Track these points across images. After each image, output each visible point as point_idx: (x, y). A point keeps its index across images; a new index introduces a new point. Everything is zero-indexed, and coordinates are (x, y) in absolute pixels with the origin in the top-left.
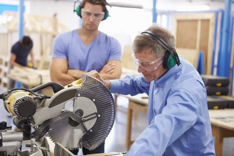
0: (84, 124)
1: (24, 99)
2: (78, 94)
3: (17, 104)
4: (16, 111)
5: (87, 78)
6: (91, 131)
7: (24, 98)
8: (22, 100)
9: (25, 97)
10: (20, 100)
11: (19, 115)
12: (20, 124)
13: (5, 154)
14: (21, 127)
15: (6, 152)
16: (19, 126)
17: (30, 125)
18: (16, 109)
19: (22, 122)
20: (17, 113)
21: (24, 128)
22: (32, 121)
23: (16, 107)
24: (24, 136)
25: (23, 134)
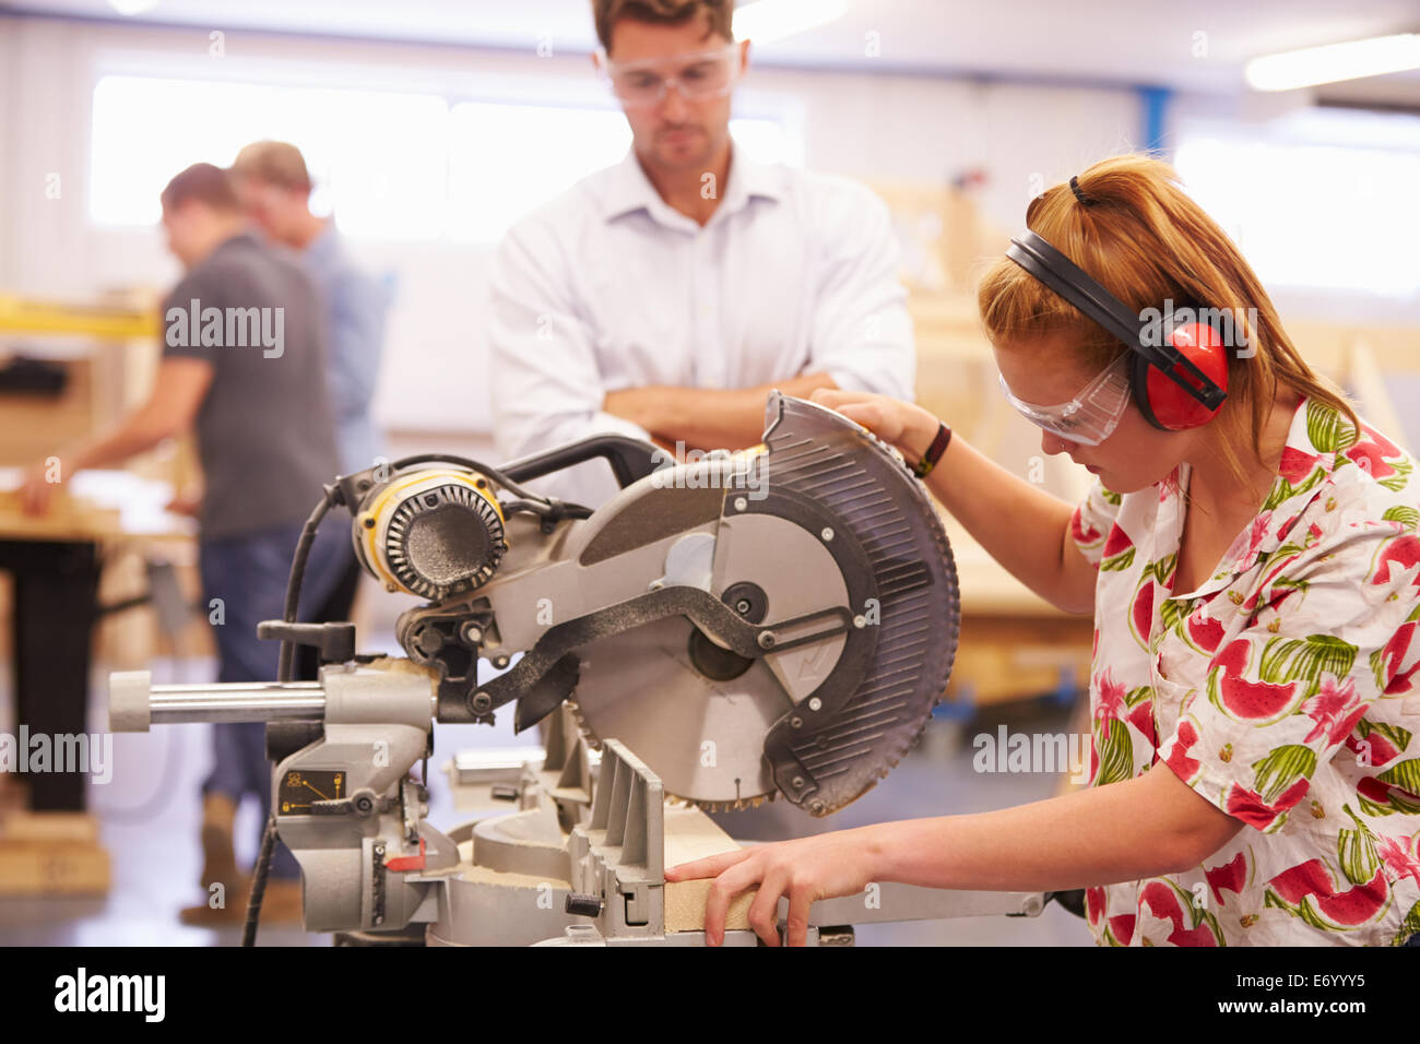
0: (772, 667)
1: (435, 495)
3: (399, 521)
4: (392, 552)
5: (782, 409)
6: (816, 704)
7: (439, 493)
8: (425, 498)
9: (442, 489)
10: (417, 501)
11: (407, 576)
12: (417, 634)
13: (338, 787)
14: (422, 648)
15: (344, 774)
16: (413, 646)
17: (468, 639)
18: (391, 543)
19: (430, 622)
20: (400, 565)
21: (438, 655)
22: (482, 623)
23: (393, 534)
24: (440, 700)
25: (435, 690)
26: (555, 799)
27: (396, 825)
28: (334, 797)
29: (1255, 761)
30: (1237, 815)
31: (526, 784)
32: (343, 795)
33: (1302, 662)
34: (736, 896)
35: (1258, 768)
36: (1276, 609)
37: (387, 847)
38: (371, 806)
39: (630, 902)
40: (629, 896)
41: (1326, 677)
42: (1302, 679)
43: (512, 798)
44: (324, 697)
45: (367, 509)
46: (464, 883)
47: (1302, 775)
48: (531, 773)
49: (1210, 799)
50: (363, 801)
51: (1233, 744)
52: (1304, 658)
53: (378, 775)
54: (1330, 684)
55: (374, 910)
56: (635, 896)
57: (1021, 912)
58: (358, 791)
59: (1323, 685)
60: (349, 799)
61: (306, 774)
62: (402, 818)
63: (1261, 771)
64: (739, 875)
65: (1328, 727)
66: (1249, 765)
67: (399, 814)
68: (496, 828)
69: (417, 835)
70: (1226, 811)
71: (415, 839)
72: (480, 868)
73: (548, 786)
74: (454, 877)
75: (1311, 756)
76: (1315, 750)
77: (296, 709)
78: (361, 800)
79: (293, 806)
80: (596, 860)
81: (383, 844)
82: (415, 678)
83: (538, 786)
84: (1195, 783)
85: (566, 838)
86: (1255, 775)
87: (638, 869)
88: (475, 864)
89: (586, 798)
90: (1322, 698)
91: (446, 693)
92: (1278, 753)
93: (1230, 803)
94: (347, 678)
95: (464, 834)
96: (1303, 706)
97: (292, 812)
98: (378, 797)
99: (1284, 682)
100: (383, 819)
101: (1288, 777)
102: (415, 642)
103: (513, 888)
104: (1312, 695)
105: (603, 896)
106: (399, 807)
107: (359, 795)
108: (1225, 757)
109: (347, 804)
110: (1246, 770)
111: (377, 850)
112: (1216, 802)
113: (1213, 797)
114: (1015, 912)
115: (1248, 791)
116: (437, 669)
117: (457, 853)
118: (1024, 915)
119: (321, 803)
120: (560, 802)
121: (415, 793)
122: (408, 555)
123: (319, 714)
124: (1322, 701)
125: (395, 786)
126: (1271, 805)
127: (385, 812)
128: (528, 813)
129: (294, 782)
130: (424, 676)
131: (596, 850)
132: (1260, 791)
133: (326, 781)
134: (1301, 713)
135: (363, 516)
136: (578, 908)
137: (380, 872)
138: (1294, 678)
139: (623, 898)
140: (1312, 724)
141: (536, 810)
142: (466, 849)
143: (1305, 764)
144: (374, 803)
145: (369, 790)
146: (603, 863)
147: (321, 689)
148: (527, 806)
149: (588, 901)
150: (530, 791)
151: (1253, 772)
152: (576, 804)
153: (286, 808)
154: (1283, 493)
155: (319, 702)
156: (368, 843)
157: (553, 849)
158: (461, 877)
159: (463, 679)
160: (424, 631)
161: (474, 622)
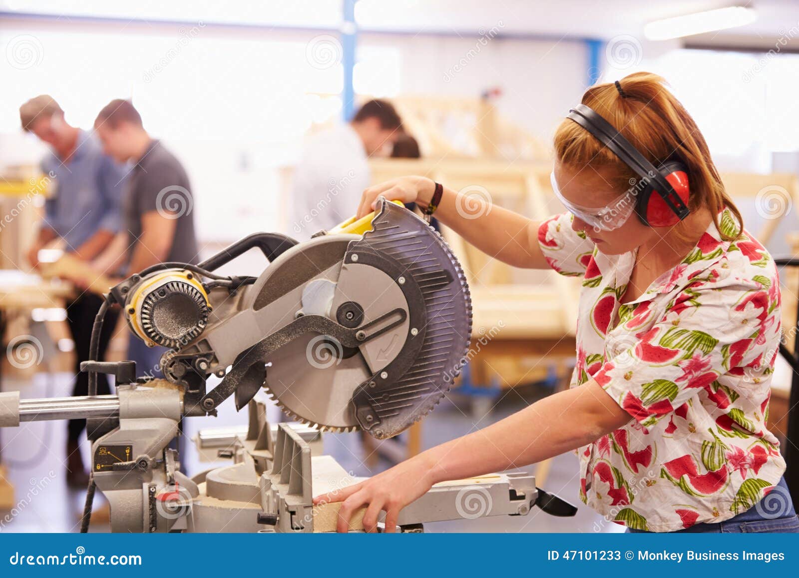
0: (362, 351)
1: (163, 290)
2: (353, 253)
3: (146, 308)
4: (146, 326)
5: (384, 207)
6: (384, 375)
7: (165, 287)
8: (159, 292)
9: (167, 285)
10: (154, 295)
11: (157, 338)
12: (171, 366)
13: (128, 455)
14: (174, 374)
15: (131, 447)
16: (169, 373)
17: (200, 368)
18: (145, 321)
19: (178, 359)
20: (152, 332)
21: (183, 378)
22: (208, 359)
23: (144, 316)
24: (185, 403)
25: (182, 398)
26: (253, 457)
27: (162, 475)
28: (126, 461)
29: (644, 383)
30: (628, 410)
31: (237, 448)
32: (131, 459)
33: (686, 341)
34: (355, 511)
35: (645, 387)
36: (678, 313)
37: (157, 488)
38: (147, 464)
39: (293, 516)
40: (293, 513)
41: (698, 352)
42: (684, 349)
43: (229, 456)
44: (118, 404)
45: (129, 303)
46: (201, 506)
47: (667, 397)
48: (240, 442)
49: (614, 398)
50: (143, 462)
51: (633, 372)
52: (689, 339)
53: (150, 448)
54: (698, 356)
55: (150, 524)
56: (296, 513)
57: (517, 513)
58: (139, 456)
59: (695, 355)
60: (134, 461)
61: (110, 448)
62: (165, 471)
63: (646, 389)
64: (356, 499)
65: (690, 377)
66: (640, 384)
67: (163, 468)
68: (219, 475)
69: (173, 480)
70: (622, 406)
71: (172, 482)
72: (210, 498)
73: (249, 449)
74: (195, 503)
75: (676, 389)
76: (679, 387)
77: (103, 411)
78: (141, 462)
79: (102, 466)
80: (274, 492)
81: (155, 486)
82: (170, 391)
83: (243, 449)
84: (607, 388)
85: (259, 479)
86: (642, 390)
87: (298, 496)
88: (208, 496)
89: (270, 456)
90: (693, 362)
91: (188, 399)
92: (659, 382)
93: (625, 402)
94: (132, 393)
95: (201, 478)
96: (680, 362)
97: (102, 470)
98: (151, 459)
99: (673, 348)
100: (154, 472)
101: (660, 396)
102: (170, 371)
103: (229, 509)
104: (687, 358)
105: (279, 513)
106: (163, 465)
107: (139, 459)
108: (627, 378)
109: (133, 464)
110: (637, 386)
111: (151, 489)
112: (617, 400)
113: (616, 397)
114: (514, 513)
115: (636, 398)
116: (183, 386)
117: (197, 489)
118: (519, 514)
119: (118, 464)
120: (256, 458)
121: (172, 456)
122: (155, 326)
123: (117, 413)
124: (691, 363)
125: (161, 452)
126: (646, 408)
127: (156, 468)
128: (238, 465)
129: (103, 452)
130: (175, 390)
131: (274, 487)
132: (642, 399)
133: (121, 451)
134: (677, 366)
135: (128, 307)
136: (264, 520)
137: (153, 502)
138: (679, 348)
139: (290, 514)
140: (682, 374)
141: (243, 463)
142: (202, 487)
143: (671, 392)
144: (149, 463)
145: (145, 455)
146: (278, 494)
147: (117, 399)
148: (238, 461)
149: (269, 516)
150: (239, 452)
151: (642, 388)
152: (265, 459)
153: (98, 467)
154: (697, 256)
155: (116, 407)
156: (146, 486)
157: (251, 486)
158: (199, 504)
159: (198, 391)
160: (175, 364)
161: (203, 359)
